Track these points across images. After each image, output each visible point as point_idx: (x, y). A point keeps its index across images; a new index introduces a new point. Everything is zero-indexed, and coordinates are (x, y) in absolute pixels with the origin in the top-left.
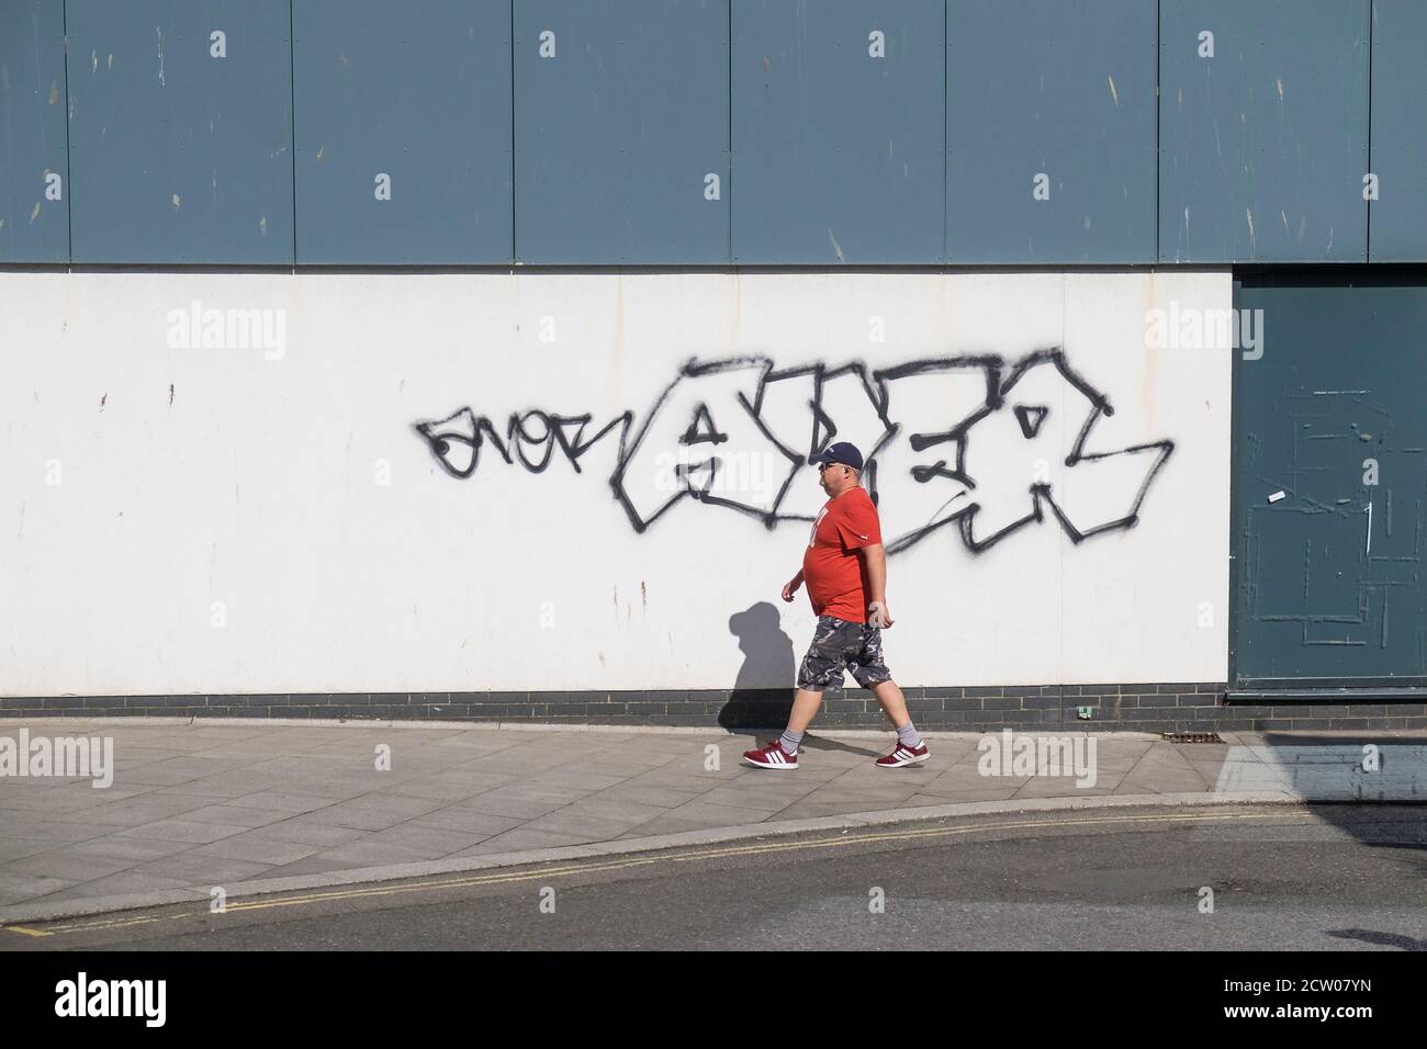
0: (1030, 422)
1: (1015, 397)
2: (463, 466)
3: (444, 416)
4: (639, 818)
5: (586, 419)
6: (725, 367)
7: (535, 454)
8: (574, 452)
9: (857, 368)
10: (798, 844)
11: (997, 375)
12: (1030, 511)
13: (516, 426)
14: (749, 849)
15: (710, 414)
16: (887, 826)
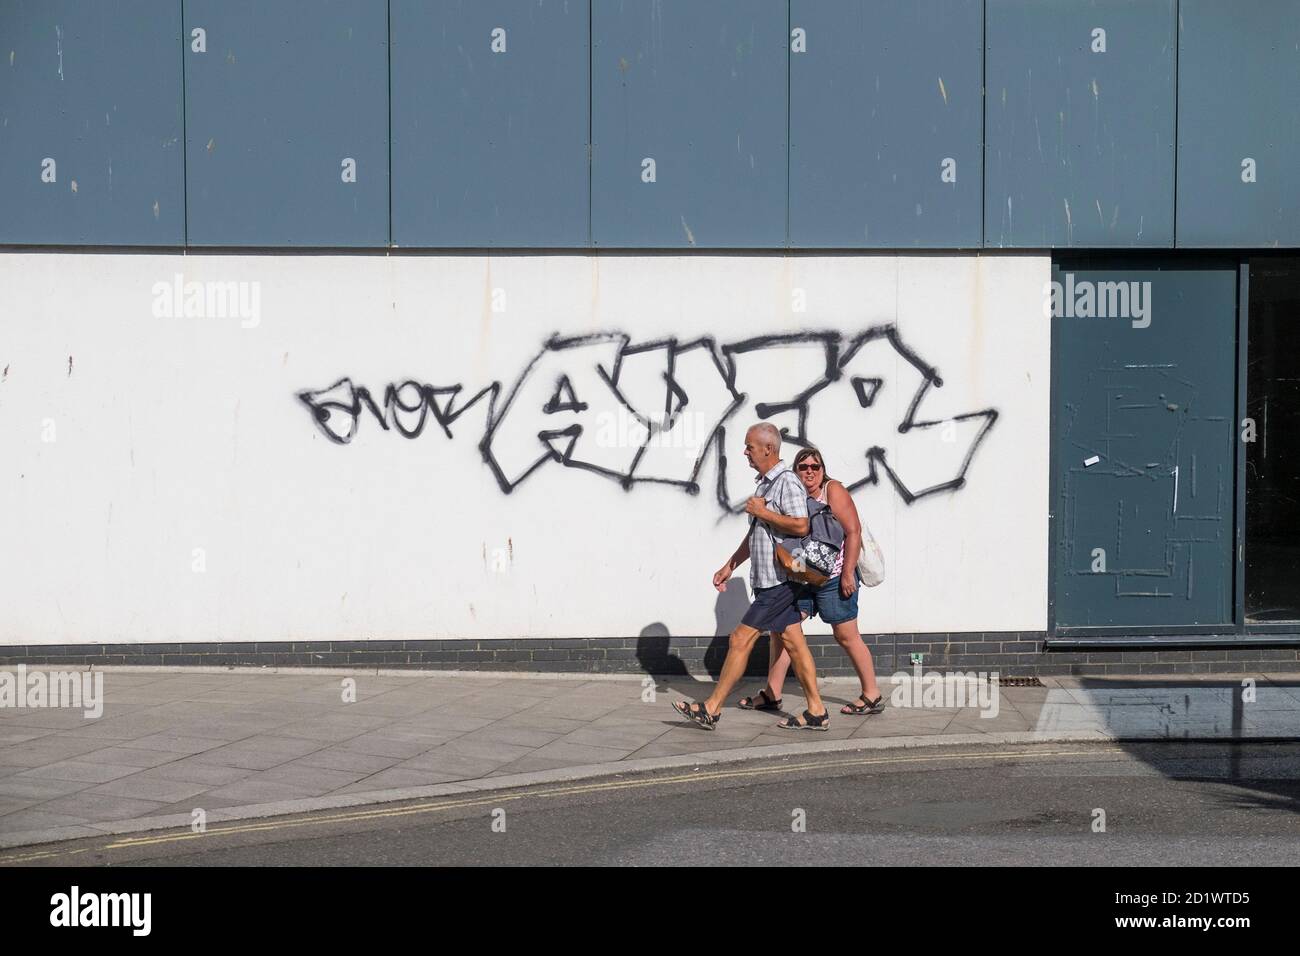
0: (866, 392)
1: (853, 369)
2: (343, 432)
3: (325, 386)
4: (507, 757)
5: (457, 389)
6: (585, 342)
7: (410, 421)
8: (446, 419)
9: (707, 342)
10: (654, 781)
11: (836, 350)
12: (866, 474)
13: (392, 396)
14: (608, 785)
15: (572, 384)
16: (735, 764)
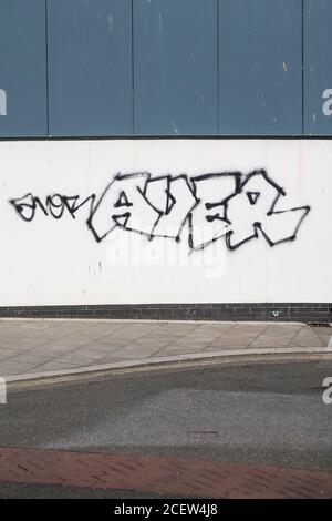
0: (253, 198)
1: (246, 188)
2: (28, 217)
3: (21, 197)
4: (99, 357)
5: (77, 197)
6: (132, 176)
7: (57, 211)
8: (72, 211)
9: (184, 177)
10: (161, 367)
11: (240, 181)
12: (253, 233)
13: (49, 201)
15: (126, 195)
16: (196, 360)
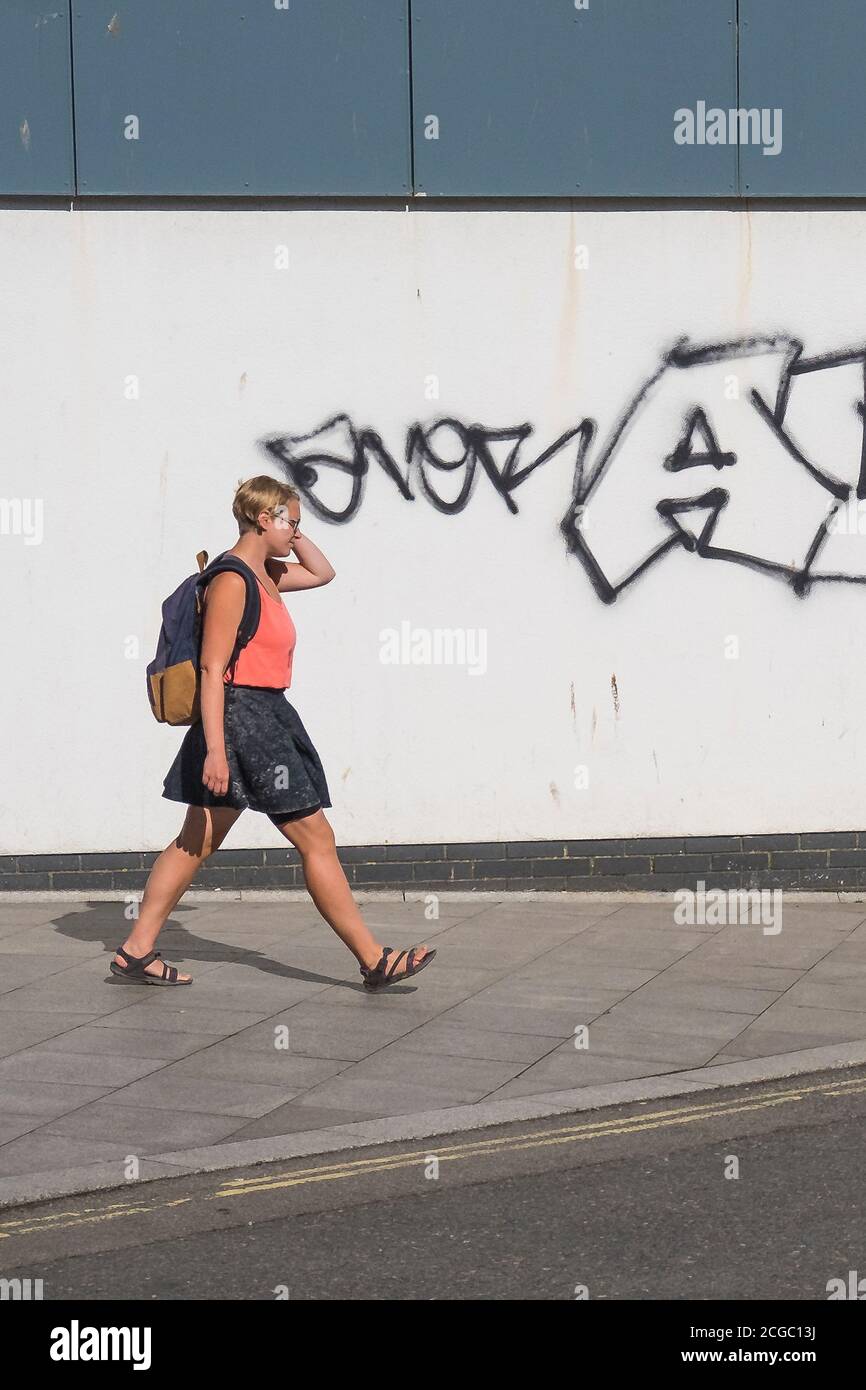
2: (338, 505)
3: (308, 429)
5: (523, 432)
6: (730, 352)
7: (448, 485)
8: (506, 482)
13: (418, 443)
15: (709, 422)
